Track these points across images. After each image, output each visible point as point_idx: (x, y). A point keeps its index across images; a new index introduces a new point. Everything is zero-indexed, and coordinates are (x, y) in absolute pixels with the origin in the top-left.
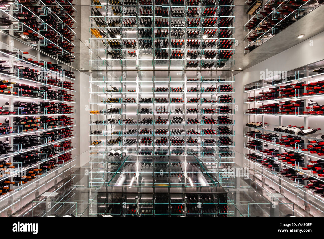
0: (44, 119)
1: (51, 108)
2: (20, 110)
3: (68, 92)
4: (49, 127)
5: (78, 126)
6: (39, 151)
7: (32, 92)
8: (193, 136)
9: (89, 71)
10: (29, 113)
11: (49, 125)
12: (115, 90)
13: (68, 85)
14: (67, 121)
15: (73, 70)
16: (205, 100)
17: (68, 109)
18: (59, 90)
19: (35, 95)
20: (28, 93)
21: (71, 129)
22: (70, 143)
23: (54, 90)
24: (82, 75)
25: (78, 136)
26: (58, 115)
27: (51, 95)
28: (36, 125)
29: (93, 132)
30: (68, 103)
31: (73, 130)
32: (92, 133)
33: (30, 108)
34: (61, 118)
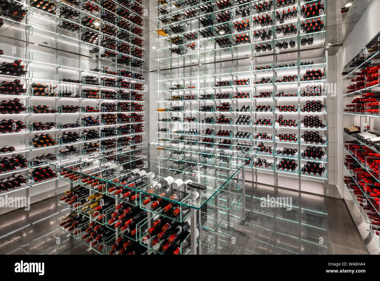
0: (120, 116)
1: (125, 107)
2: (104, 109)
3: (139, 92)
4: (123, 122)
5: (148, 123)
6: (116, 140)
7: (111, 95)
8: (264, 141)
9: (157, 71)
10: (109, 111)
11: (123, 121)
12: (178, 87)
13: (138, 86)
14: (138, 118)
15: (144, 72)
16: (281, 94)
17: (138, 108)
18: (131, 92)
19: (113, 98)
20: (109, 97)
21: (142, 125)
22: (142, 138)
23: (128, 92)
24: (151, 75)
25: (148, 132)
26: (131, 112)
27: (125, 96)
28: (115, 120)
29: (160, 129)
30: (139, 102)
31: (143, 126)
32: (159, 131)
33: (110, 107)
34: (134, 115)
